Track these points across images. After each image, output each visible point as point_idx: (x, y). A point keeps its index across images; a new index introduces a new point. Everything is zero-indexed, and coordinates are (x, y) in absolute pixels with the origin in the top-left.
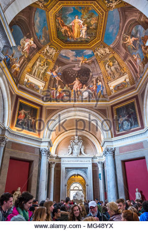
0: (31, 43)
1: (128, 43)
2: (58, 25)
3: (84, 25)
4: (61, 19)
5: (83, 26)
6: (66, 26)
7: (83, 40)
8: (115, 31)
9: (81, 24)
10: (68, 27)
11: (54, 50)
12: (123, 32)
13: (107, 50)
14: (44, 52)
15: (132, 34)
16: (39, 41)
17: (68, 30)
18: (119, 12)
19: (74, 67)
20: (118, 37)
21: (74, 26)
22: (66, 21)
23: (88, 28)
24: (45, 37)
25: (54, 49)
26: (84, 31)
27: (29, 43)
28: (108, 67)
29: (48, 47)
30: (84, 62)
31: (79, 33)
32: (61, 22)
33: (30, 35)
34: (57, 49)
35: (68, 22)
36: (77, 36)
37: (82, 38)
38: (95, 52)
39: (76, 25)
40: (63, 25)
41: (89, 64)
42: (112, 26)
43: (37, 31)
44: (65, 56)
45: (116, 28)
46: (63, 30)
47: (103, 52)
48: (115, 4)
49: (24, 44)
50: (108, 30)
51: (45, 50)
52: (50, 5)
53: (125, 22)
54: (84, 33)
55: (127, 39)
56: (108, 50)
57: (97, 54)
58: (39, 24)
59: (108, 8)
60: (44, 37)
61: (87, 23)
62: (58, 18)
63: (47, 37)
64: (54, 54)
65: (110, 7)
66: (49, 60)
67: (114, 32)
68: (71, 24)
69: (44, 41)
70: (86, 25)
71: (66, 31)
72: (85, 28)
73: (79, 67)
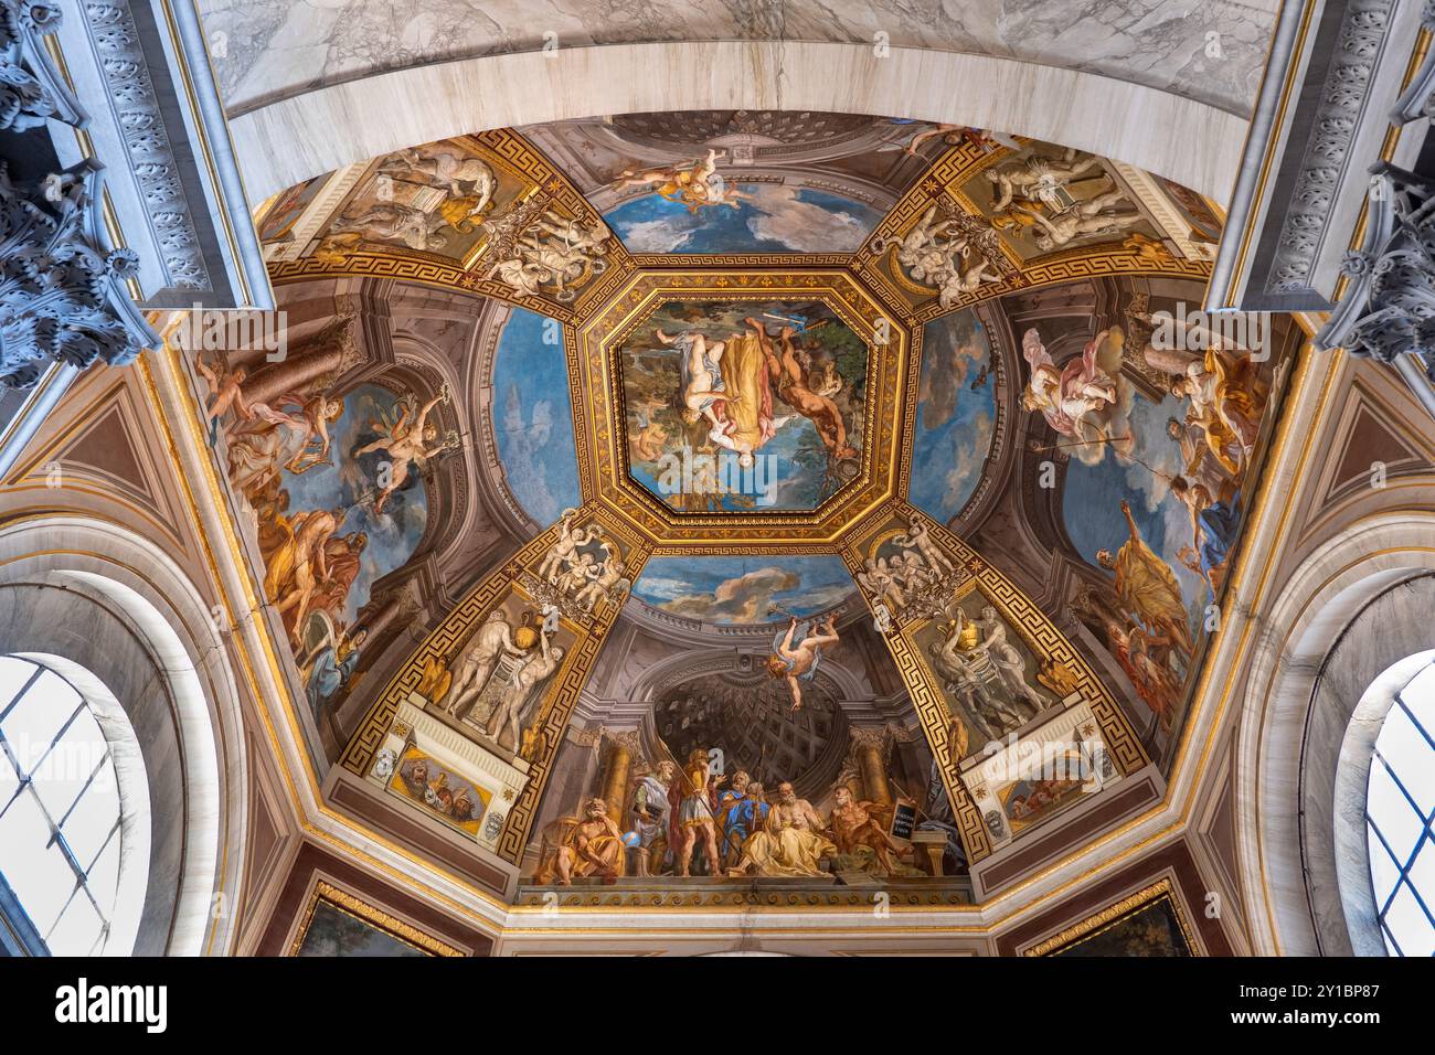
0: (1049, 388)
1: (410, 428)
2: (858, 418)
3: (704, 418)
4: (831, 451)
5: (709, 412)
6: (812, 414)
7: (703, 323)
8: (515, 420)
9: (719, 427)
10: (798, 405)
11: (908, 259)
12: (468, 450)
13: (517, 277)
14: (989, 270)
15: (420, 486)
16: (994, 361)
17: (799, 391)
18: (529, 520)
19: (759, 152)
20: (484, 398)
21: (761, 413)
22: (809, 438)
23: (678, 404)
24: (947, 365)
25: (908, 271)
26: (702, 382)
27: (1057, 395)
28: (467, 186)
29: (951, 291)
30: (685, 177)
31: (728, 369)
32: (834, 436)
33: (1030, 436)
34: (885, 265)
35: (796, 433)
36: (740, 348)
37: (712, 336)
38: (604, 242)
39: (746, 417)
40: (824, 416)
41: (640, 168)
42: (542, 442)
43: (984, 426)
44: (836, 207)
45: (514, 444)
46: (831, 387)
47: (549, 258)
48: (561, 549)
49: (1087, 422)
50: (555, 413)
51: (974, 277)
52: (879, 526)
53: (482, 501)
54: (698, 366)
55: (432, 435)
56: (510, 279)
57: (584, 229)
58: (962, 454)
59: (591, 520)
60: (952, 367)
61: (688, 429)
62: (848, 454)
63: (933, 363)
64: (919, 238)
65: (582, 527)
66: (969, 210)
67: (517, 413)
68: (780, 422)
69: (964, 339)
70: (693, 419)
71: (812, 379)
72: (693, 402)
73: (718, 150)
